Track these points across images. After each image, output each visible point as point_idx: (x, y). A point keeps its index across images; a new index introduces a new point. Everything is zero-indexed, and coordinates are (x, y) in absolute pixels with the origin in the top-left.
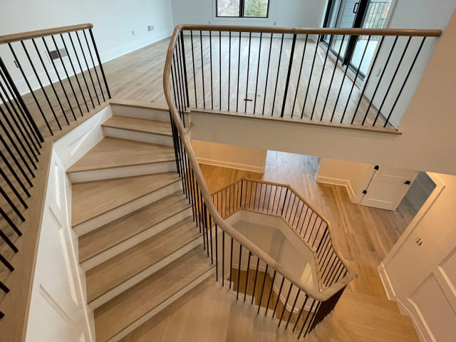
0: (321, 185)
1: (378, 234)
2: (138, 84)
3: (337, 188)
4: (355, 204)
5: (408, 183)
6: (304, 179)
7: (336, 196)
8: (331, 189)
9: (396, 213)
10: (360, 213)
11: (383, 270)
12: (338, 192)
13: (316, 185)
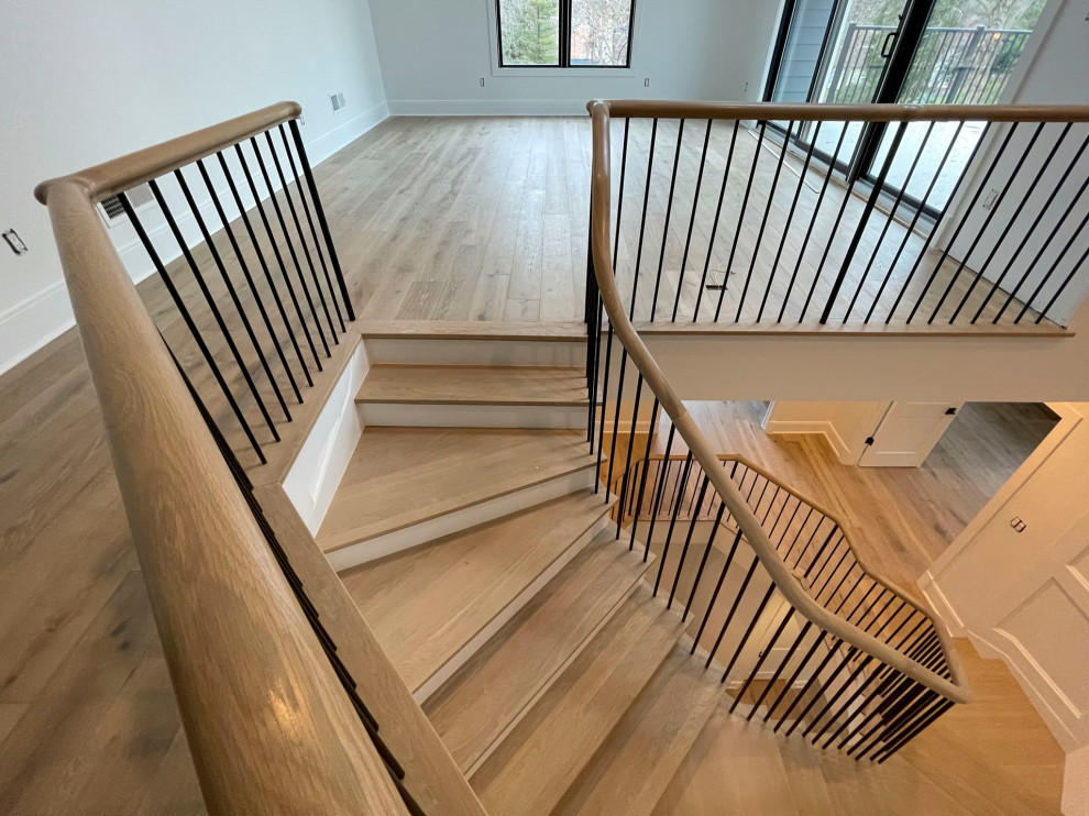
0: (777, 440)
1: (902, 519)
2: (404, 269)
3: (808, 438)
4: (848, 468)
5: (951, 411)
6: (741, 431)
7: (811, 458)
8: (798, 443)
9: (922, 469)
10: (861, 482)
11: (930, 583)
12: (814, 449)
13: (766, 439)
